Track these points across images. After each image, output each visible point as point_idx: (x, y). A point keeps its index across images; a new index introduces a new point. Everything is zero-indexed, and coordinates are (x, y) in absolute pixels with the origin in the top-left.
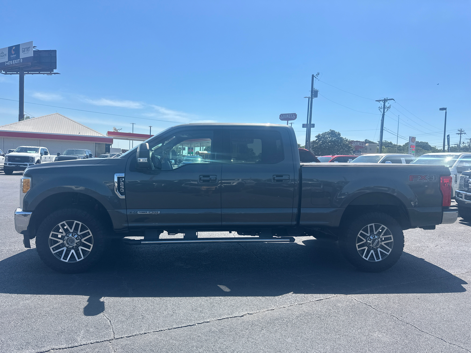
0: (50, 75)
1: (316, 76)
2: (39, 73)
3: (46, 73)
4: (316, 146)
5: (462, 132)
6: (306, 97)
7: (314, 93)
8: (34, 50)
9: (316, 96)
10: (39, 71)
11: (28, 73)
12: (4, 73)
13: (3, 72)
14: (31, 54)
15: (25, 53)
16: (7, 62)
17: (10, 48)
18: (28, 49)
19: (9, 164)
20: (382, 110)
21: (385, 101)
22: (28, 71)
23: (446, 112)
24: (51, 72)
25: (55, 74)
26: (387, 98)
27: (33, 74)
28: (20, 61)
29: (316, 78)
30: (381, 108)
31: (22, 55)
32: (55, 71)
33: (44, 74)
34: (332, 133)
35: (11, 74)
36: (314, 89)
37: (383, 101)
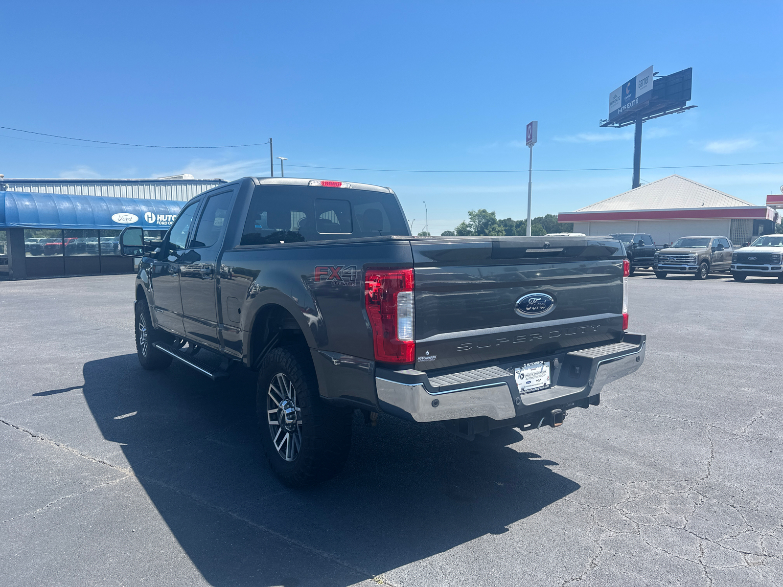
0: (682, 112)
2: (665, 114)
3: (675, 112)
8: (655, 78)
10: (664, 109)
11: (649, 117)
12: (618, 125)
13: (615, 125)
14: (650, 87)
15: (642, 87)
16: (620, 109)
17: (624, 86)
18: (646, 80)
19: (738, 267)
22: (648, 115)
24: (682, 108)
25: (689, 108)
27: (655, 117)
28: (635, 102)
31: (639, 92)
32: (688, 104)
33: (672, 113)
35: (626, 125)
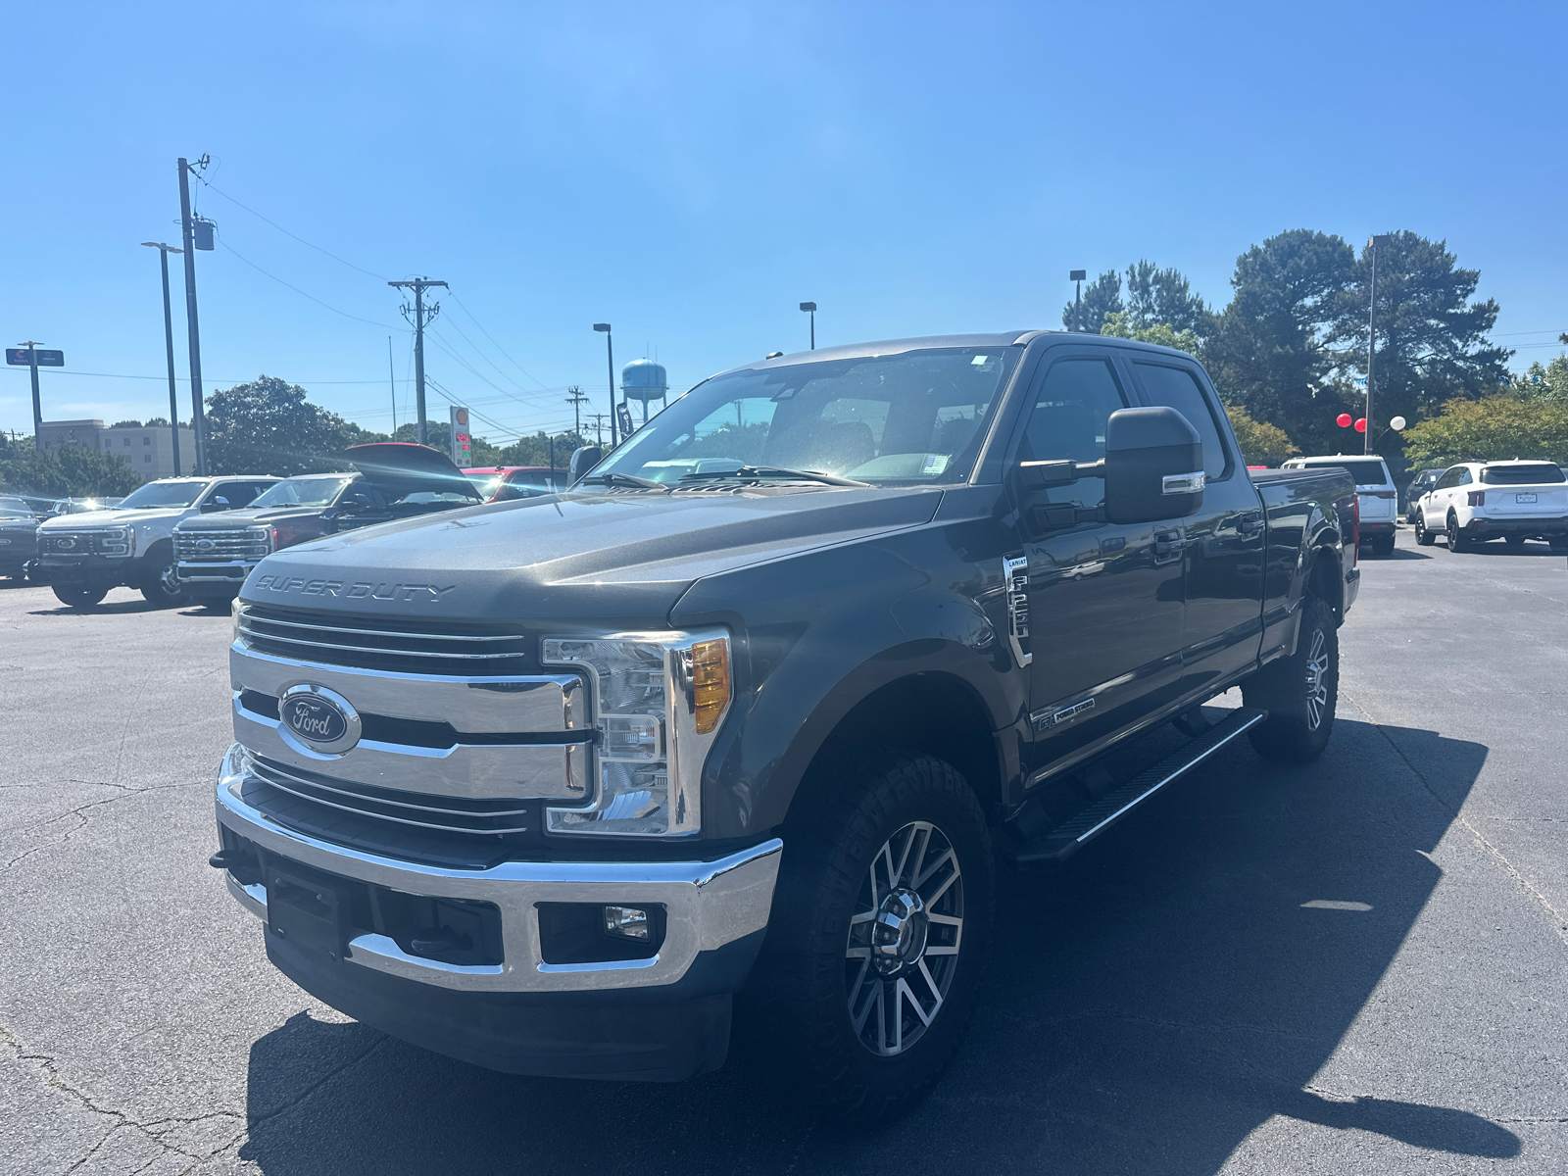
1: (197, 168)
4: (216, 437)
5: (580, 397)
6: (150, 244)
7: (198, 234)
9: (207, 243)
20: (413, 316)
21: (419, 286)
23: (609, 337)
26: (426, 278)
29: (194, 172)
30: (409, 310)
34: (276, 390)
36: (196, 214)
37: (414, 288)
